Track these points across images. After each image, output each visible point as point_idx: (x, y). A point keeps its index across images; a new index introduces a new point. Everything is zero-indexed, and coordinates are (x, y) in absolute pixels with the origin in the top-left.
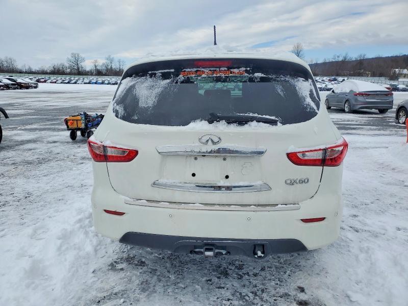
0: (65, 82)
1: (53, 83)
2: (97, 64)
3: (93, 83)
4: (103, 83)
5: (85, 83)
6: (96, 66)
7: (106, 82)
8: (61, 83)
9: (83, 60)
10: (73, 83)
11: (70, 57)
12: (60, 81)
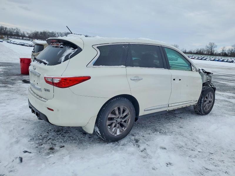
0: (199, 58)
1: (192, 59)
2: (224, 49)
3: (216, 61)
4: (223, 61)
5: (211, 60)
6: (223, 50)
7: (225, 60)
8: (197, 59)
9: (216, 46)
10: (204, 60)
11: (208, 45)
12: (196, 58)
